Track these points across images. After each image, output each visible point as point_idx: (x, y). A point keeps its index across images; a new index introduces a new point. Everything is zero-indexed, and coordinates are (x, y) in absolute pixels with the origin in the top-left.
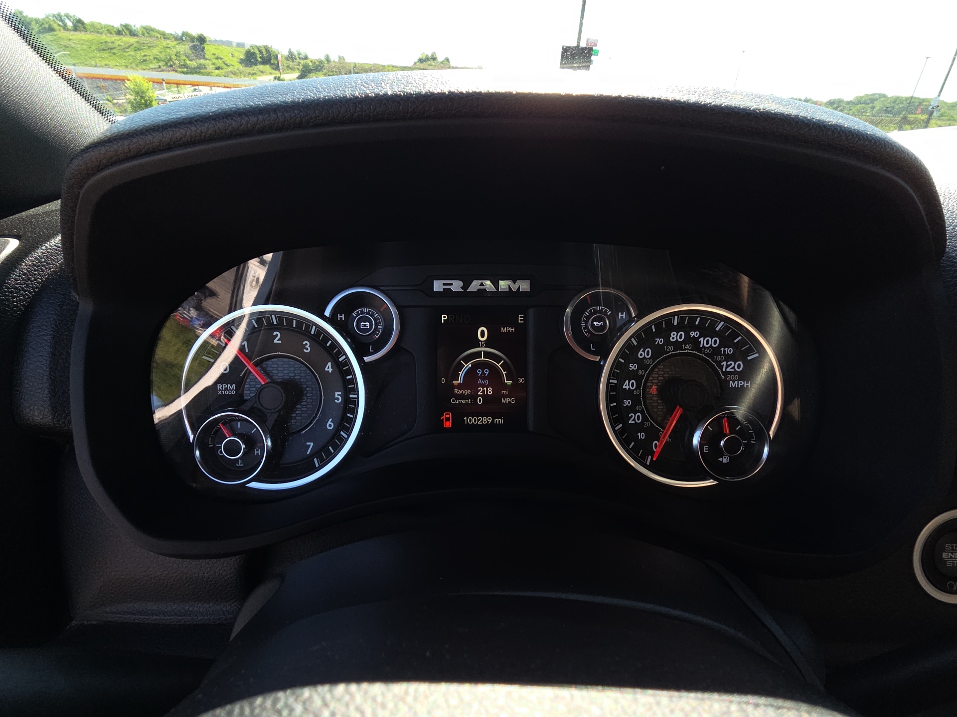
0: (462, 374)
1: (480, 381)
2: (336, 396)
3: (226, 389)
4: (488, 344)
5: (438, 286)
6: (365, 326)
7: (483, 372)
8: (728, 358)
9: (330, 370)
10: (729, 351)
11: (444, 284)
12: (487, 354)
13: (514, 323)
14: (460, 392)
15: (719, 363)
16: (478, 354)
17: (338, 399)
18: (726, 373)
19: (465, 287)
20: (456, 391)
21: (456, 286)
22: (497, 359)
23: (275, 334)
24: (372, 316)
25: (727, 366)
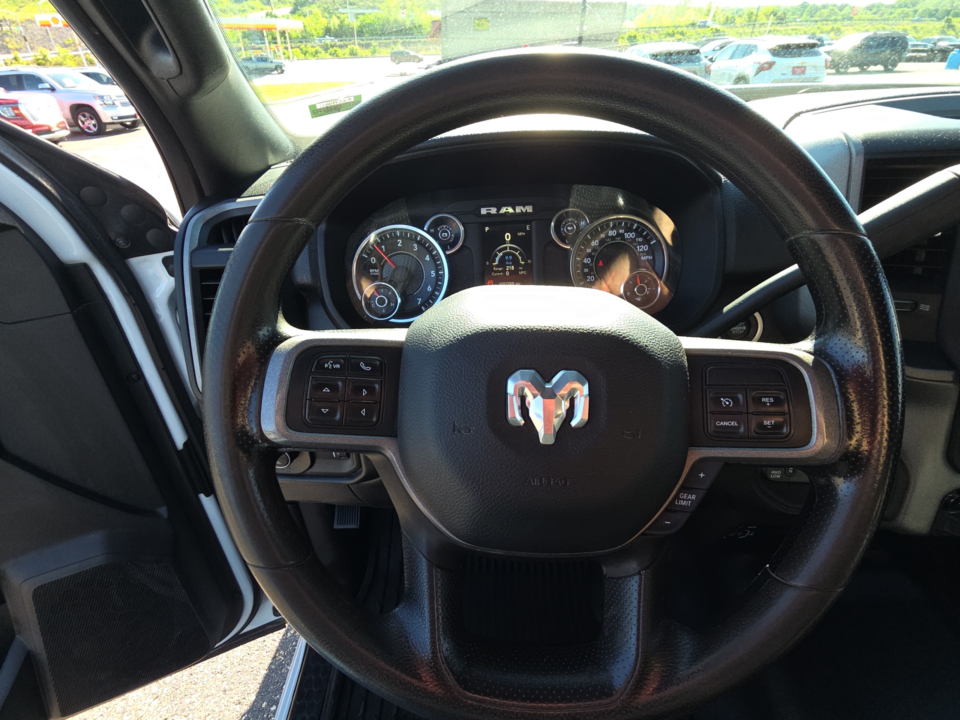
0: (497, 259)
1: (507, 263)
2: (432, 273)
3: (374, 272)
4: (511, 242)
5: (484, 211)
6: (445, 235)
7: (509, 258)
8: (640, 244)
9: (428, 259)
10: (640, 240)
11: (487, 210)
12: (511, 248)
13: (524, 230)
14: (497, 269)
15: (635, 247)
16: (506, 248)
17: (433, 275)
18: (639, 252)
19: (498, 211)
20: (494, 268)
21: (494, 211)
22: (516, 250)
23: (398, 241)
24: (448, 229)
25: (640, 248)
